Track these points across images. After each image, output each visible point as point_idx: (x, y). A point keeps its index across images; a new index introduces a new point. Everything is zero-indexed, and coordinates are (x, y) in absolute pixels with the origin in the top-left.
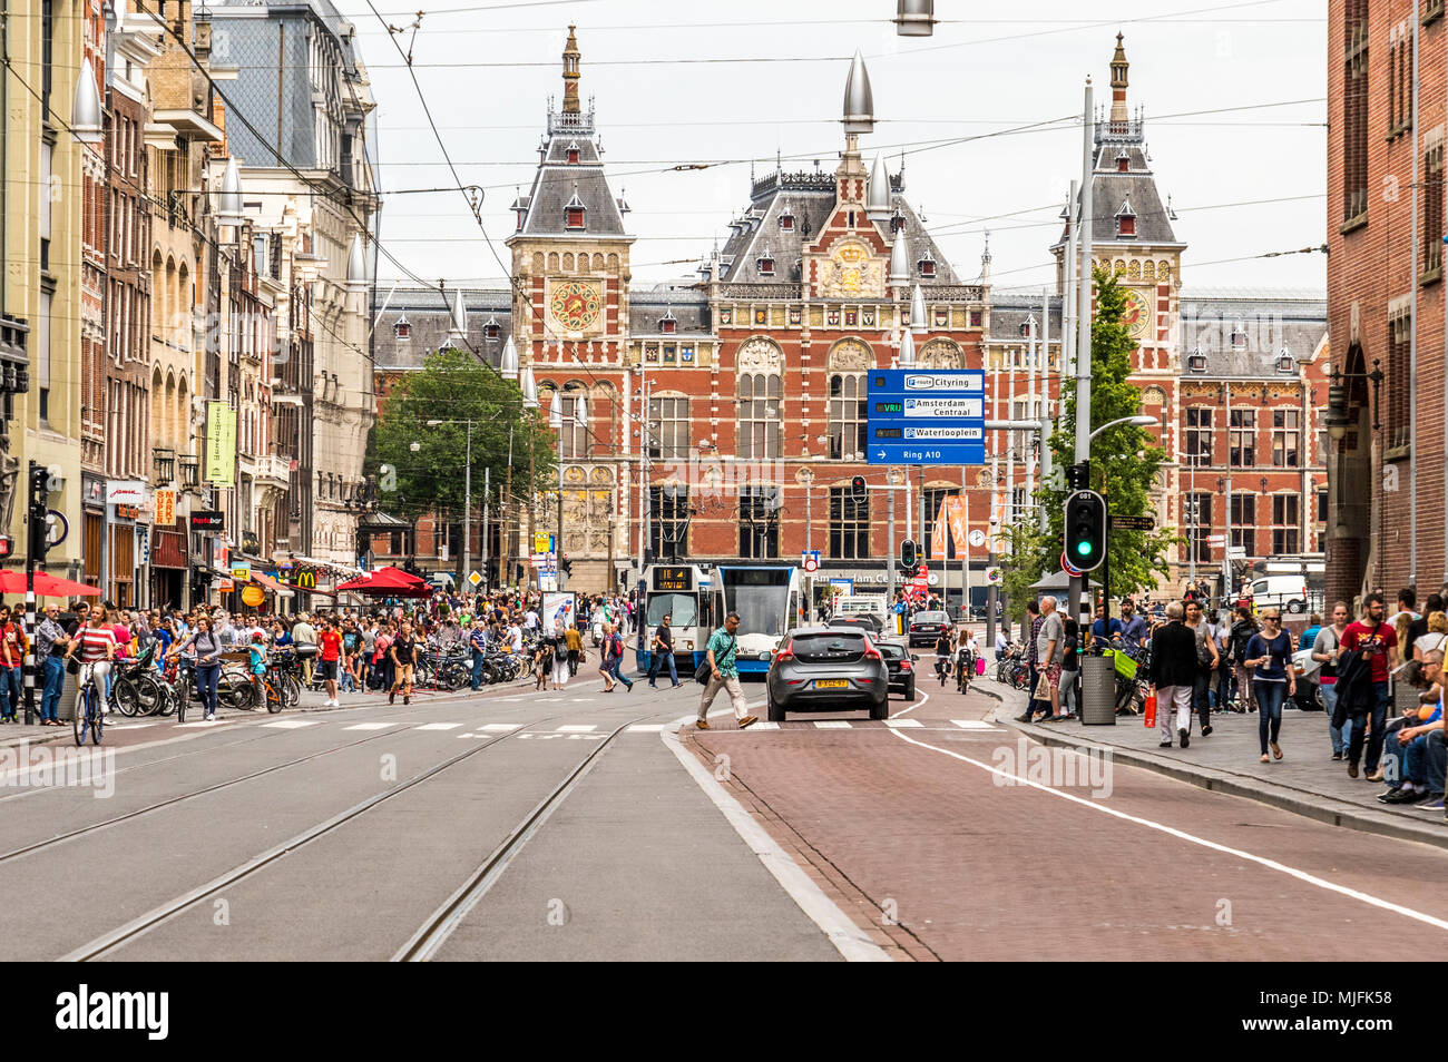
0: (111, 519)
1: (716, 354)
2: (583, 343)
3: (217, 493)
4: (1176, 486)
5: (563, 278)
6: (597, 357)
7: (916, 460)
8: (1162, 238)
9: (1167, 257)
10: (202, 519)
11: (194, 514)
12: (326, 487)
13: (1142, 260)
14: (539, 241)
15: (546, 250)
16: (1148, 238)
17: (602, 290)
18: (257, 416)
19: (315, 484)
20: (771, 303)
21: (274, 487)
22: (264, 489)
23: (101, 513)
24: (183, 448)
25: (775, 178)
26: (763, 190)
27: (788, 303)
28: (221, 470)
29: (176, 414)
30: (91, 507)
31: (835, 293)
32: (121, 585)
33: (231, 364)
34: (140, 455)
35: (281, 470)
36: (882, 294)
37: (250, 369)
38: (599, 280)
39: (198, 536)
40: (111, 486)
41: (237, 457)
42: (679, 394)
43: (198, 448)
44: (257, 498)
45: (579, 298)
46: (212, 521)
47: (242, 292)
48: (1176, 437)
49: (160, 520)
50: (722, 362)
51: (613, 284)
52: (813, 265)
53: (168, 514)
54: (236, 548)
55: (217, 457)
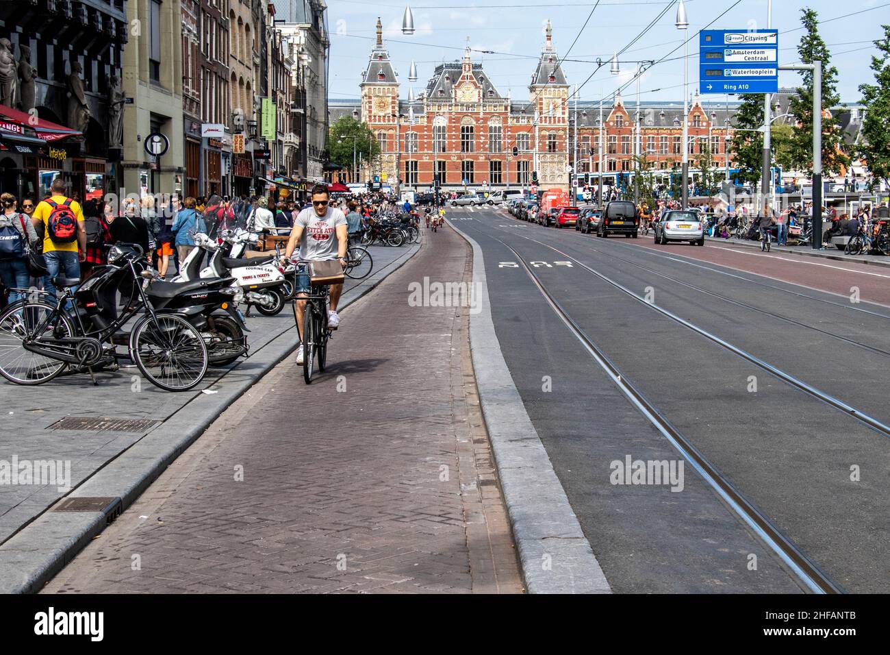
0: (205, 146)
1: (425, 119)
2: (384, 116)
3: (267, 144)
4: (568, 160)
5: (378, 96)
6: (389, 121)
7: (732, 90)
8: (563, 83)
9: (564, 89)
10: (259, 153)
11: (255, 151)
12: (312, 151)
13: (557, 90)
14: (370, 85)
15: (372, 88)
16: (558, 83)
17: (390, 100)
18: (285, 115)
19: (308, 150)
20: (443, 103)
21: (292, 146)
22: (288, 148)
23: (199, 142)
24: (249, 117)
25: (443, 65)
26: (439, 70)
27: (448, 104)
28: (269, 131)
29: (246, 101)
30: (190, 137)
31: (463, 100)
32: (213, 185)
33: (273, 90)
34: (224, 115)
35: (295, 140)
36: (477, 101)
37: (281, 95)
38: (389, 97)
39: (258, 163)
40: (204, 127)
41: (276, 133)
42: (415, 133)
43: (257, 118)
44: (285, 151)
45: (383, 102)
46: (265, 154)
47: (277, 60)
48: (568, 144)
49: (236, 150)
50: (428, 122)
51: (393, 98)
52: (456, 92)
53: (240, 147)
54: (277, 172)
55: (267, 125)
